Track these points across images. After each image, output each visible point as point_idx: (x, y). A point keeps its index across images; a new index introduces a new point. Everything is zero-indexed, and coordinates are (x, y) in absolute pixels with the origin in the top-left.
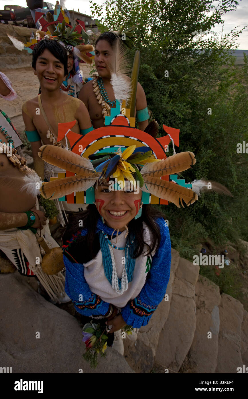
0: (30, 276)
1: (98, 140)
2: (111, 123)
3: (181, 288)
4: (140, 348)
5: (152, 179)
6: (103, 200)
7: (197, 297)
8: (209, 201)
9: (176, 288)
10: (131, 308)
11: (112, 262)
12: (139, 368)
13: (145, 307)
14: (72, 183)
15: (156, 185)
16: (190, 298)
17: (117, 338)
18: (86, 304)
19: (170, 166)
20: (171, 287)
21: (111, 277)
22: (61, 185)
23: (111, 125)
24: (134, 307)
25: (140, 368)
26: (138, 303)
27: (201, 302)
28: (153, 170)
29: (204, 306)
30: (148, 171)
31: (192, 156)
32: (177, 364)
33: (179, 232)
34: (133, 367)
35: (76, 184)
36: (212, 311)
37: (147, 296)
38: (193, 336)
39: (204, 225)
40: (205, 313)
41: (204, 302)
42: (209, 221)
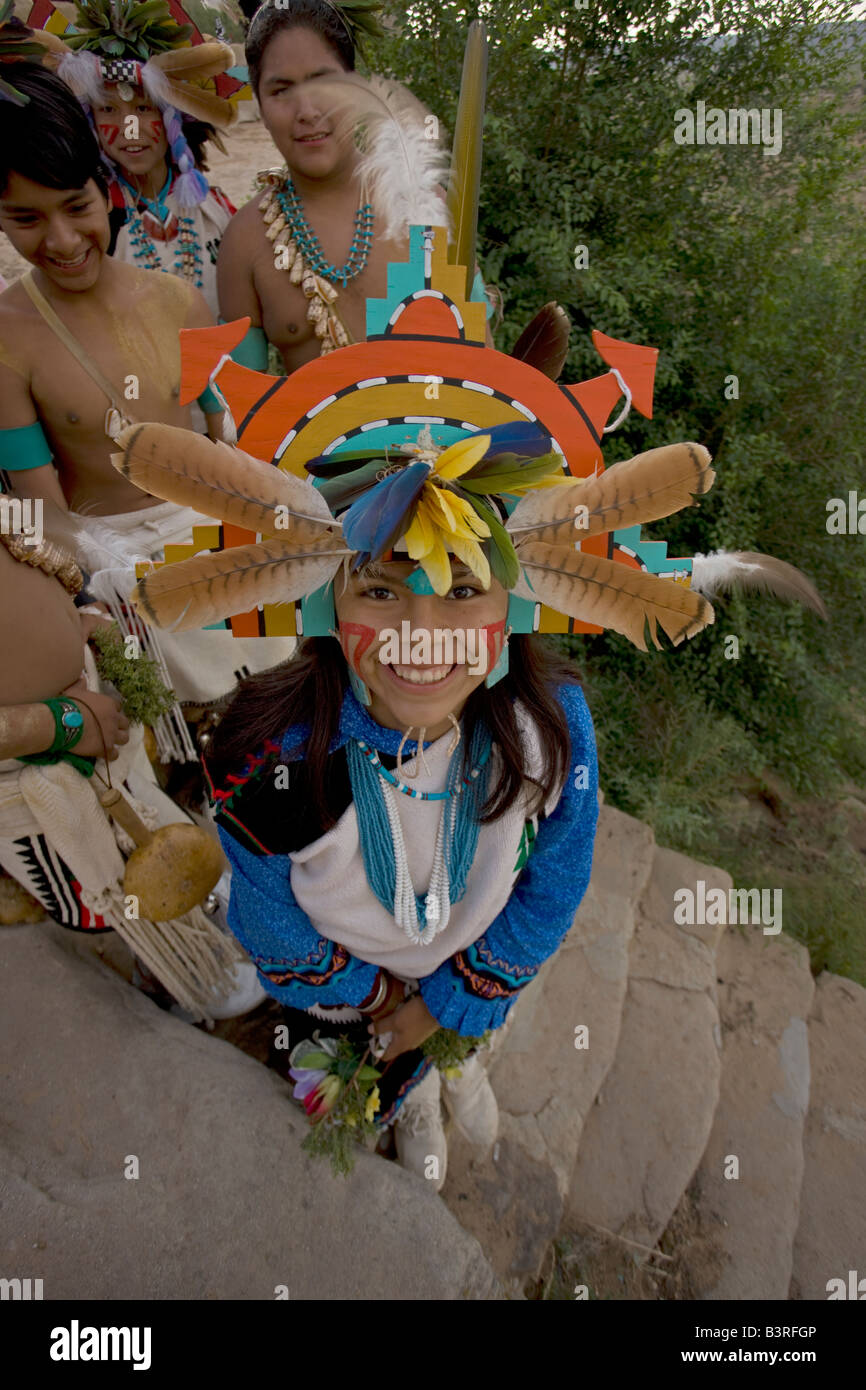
0: (93, 931)
1: (339, 395)
2: (389, 327)
3: (662, 956)
4: (511, 1167)
5: (550, 552)
6: (372, 626)
7: (724, 989)
8: (768, 636)
9: (643, 956)
10: (457, 973)
11: (393, 849)
12: (508, 1234)
13: (504, 971)
14: (252, 570)
15: (563, 576)
16: (697, 992)
17: (422, 1119)
18: (296, 969)
19: (616, 502)
20: (626, 955)
21: (393, 894)
22: (211, 580)
23: (390, 334)
24: (467, 972)
25: (512, 1233)
26: (479, 959)
27: (739, 1004)
28: (554, 518)
29: (751, 1020)
30: (535, 521)
31: (700, 459)
32: (651, 1220)
33: (652, 757)
34: (489, 1230)
35: (266, 574)
36: (779, 1037)
37: (511, 937)
38: (708, 1124)
39: (750, 725)
40: (753, 1044)
41: (750, 1004)
42: (770, 712)
